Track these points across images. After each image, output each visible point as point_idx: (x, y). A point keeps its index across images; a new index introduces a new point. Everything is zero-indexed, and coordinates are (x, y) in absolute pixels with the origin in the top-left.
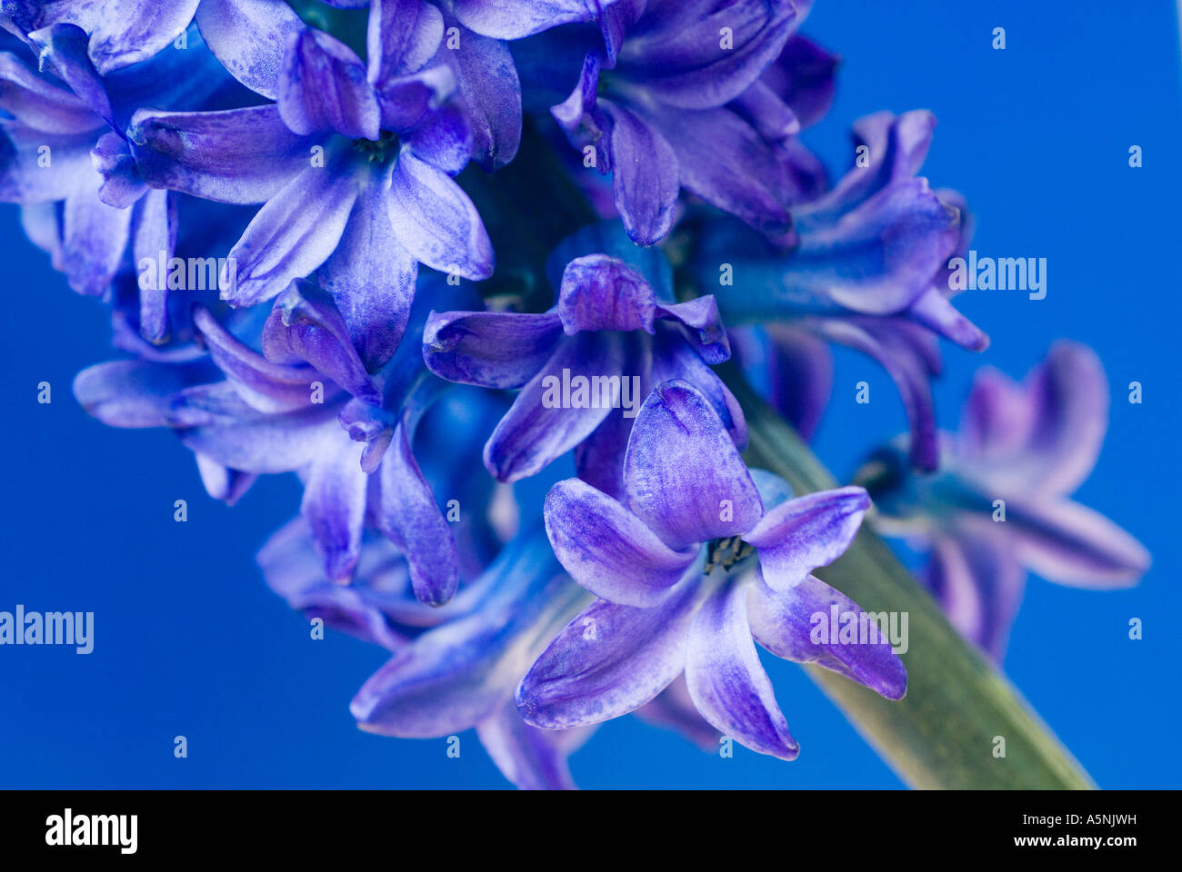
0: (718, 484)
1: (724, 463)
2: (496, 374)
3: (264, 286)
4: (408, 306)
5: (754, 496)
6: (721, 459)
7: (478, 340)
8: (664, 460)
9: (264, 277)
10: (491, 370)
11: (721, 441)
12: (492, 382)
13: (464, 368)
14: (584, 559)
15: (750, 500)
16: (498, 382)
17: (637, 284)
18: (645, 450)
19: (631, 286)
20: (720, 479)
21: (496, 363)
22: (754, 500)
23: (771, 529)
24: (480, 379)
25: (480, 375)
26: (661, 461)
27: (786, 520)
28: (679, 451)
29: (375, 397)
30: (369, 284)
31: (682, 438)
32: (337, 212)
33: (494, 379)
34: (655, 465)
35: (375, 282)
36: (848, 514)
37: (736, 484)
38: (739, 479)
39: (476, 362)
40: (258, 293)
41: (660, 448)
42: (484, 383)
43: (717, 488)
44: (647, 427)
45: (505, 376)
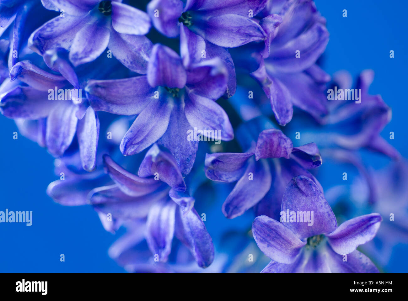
0: (319, 215)
1: (322, 206)
2: (227, 177)
3: (138, 147)
4: (196, 152)
5: (333, 218)
6: (320, 205)
7: (223, 164)
8: (297, 206)
9: (138, 144)
10: (226, 175)
11: (320, 198)
12: (226, 180)
13: (217, 175)
14: (268, 246)
15: (331, 220)
16: (228, 180)
17: (286, 139)
18: (289, 203)
19: (284, 140)
20: (320, 213)
21: (227, 172)
22: (333, 220)
23: (342, 231)
24: (222, 179)
25: (222, 177)
26: (296, 207)
27: (348, 227)
28: (303, 203)
29: (183, 188)
30: (179, 144)
31: (304, 198)
32: (165, 117)
33: (227, 179)
34: (293, 208)
35: (181, 144)
36: (373, 224)
37: (326, 215)
38: (327, 212)
39: (221, 172)
40: (135, 150)
41: (295, 202)
42: (223, 180)
43: (319, 216)
44: (289, 194)
45: (231, 178)
